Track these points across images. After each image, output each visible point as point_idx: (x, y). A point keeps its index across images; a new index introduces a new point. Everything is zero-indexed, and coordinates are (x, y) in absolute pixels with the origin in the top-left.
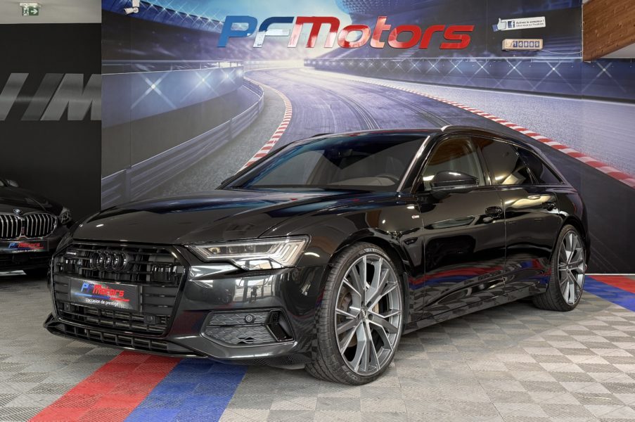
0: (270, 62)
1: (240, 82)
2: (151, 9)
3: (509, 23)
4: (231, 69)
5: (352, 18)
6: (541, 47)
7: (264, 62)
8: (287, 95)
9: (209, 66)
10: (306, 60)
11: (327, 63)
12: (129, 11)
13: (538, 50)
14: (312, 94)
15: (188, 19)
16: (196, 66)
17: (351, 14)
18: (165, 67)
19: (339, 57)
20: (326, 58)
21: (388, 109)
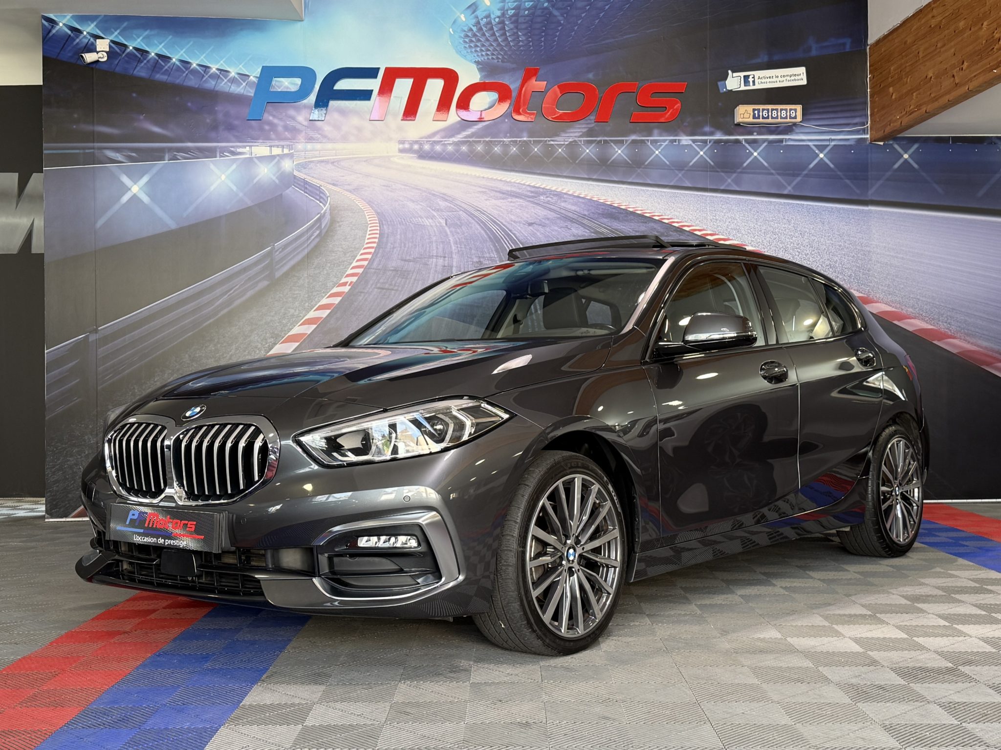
0: (339, 146)
1: (288, 180)
2: (130, 54)
3: (746, 78)
4: (272, 157)
5: (480, 70)
6: (799, 118)
7: (330, 146)
8: (370, 203)
9: (233, 153)
10: (402, 142)
11: (438, 148)
12: (89, 57)
13: (795, 124)
14: (413, 202)
15: (194, 72)
16: (210, 153)
17: (477, 63)
18: (156, 155)
19: (455, 139)
20: (436, 139)
21: (544, 226)
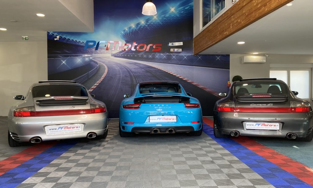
0: (100, 55)
1: (91, 61)
2: (63, 39)
3: (172, 44)
4: (88, 57)
5: (126, 42)
6: (181, 51)
7: (99, 55)
8: (106, 65)
9: (81, 56)
10: (112, 54)
11: (118, 55)
12: (56, 39)
13: (181, 52)
14: (114, 65)
15: (74, 42)
16: (77, 56)
17: (125, 40)
18: (68, 56)
19: (121, 54)
20: (118, 54)
21: (137, 69)
